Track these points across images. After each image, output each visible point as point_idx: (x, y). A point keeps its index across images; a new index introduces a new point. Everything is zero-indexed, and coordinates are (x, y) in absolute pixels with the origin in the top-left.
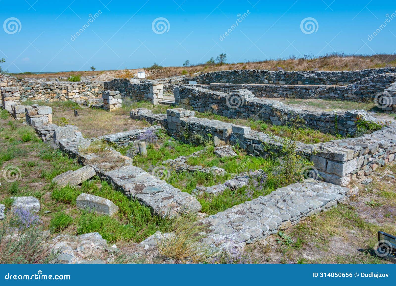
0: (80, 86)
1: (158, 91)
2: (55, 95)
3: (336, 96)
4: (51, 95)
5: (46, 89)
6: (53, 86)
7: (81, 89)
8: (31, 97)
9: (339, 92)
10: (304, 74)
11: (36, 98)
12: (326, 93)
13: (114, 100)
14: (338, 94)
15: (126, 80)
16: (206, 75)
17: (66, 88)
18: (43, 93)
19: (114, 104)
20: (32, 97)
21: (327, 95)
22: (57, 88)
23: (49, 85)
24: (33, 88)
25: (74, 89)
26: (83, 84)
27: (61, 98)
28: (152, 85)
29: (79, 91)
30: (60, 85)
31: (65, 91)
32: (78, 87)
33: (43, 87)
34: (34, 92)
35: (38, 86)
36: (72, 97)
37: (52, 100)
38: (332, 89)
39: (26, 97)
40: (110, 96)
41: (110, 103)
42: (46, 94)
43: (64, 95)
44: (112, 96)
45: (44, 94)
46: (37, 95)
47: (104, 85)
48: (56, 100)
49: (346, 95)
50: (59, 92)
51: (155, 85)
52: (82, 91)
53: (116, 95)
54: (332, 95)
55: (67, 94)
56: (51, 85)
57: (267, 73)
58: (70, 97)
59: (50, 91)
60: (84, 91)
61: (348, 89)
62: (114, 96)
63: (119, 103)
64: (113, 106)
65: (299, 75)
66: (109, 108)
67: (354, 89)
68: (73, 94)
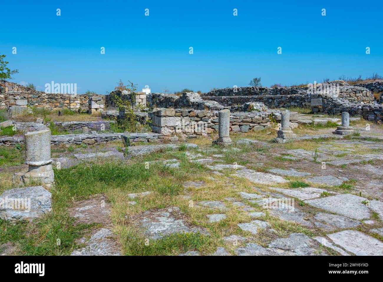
0: (82, 97)
1: (140, 100)
2: (58, 104)
3: (296, 104)
4: (54, 104)
5: (51, 98)
6: (57, 96)
7: (83, 100)
8: (36, 104)
9: (298, 101)
10: (298, 90)
11: (41, 106)
12: (288, 101)
13: (96, 105)
14: (298, 103)
15: (119, 91)
16: (211, 93)
17: (69, 99)
18: (48, 101)
19: (96, 109)
20: (38, 104)
21: (289, 104)
22: (61, 98)
23: (53, 95)
24: (39, 97)
25: (76, 99)
26: (85, 96)
27: (64, 108)
28: (136, 94)
29: (81, 102)
30: (64, 95)
31: (68, 101)
32: (81, 99)
33: (48, 97)
34: (40, 100)
35: (43, 95)
36: (73, 107)
37: (55, 108)
38: (292, 98)
39: (32, 105)
40: (93, 101)
41: (92, 107)
42: (50, 103)
43: (66, 104)
44: (95, 101)
45: (48, 103)
46: (42, 103)
47: (105, 98)
48: (59, 109)
49: (303, 104)
50: (63, 102)
51: (138, 94)
52: (84, 102)
53: (99, 100)
54: (293, 103)
55: (69, 105)
56: (55, 95)
57: (264, 90)
58: (72, 107)
59: (54, 101)
60: (86, 102)
61: (304, 97)
62: (97, 101)
63: (101, 108)
64: (95, 110)
65: (293, 91)
66: (91, 112)
67: (310, 97)
68: (75, 104)
